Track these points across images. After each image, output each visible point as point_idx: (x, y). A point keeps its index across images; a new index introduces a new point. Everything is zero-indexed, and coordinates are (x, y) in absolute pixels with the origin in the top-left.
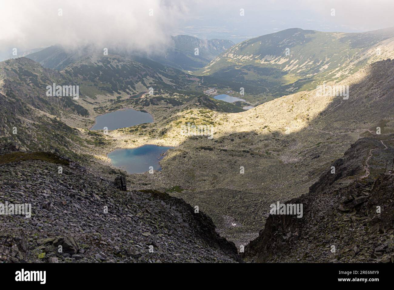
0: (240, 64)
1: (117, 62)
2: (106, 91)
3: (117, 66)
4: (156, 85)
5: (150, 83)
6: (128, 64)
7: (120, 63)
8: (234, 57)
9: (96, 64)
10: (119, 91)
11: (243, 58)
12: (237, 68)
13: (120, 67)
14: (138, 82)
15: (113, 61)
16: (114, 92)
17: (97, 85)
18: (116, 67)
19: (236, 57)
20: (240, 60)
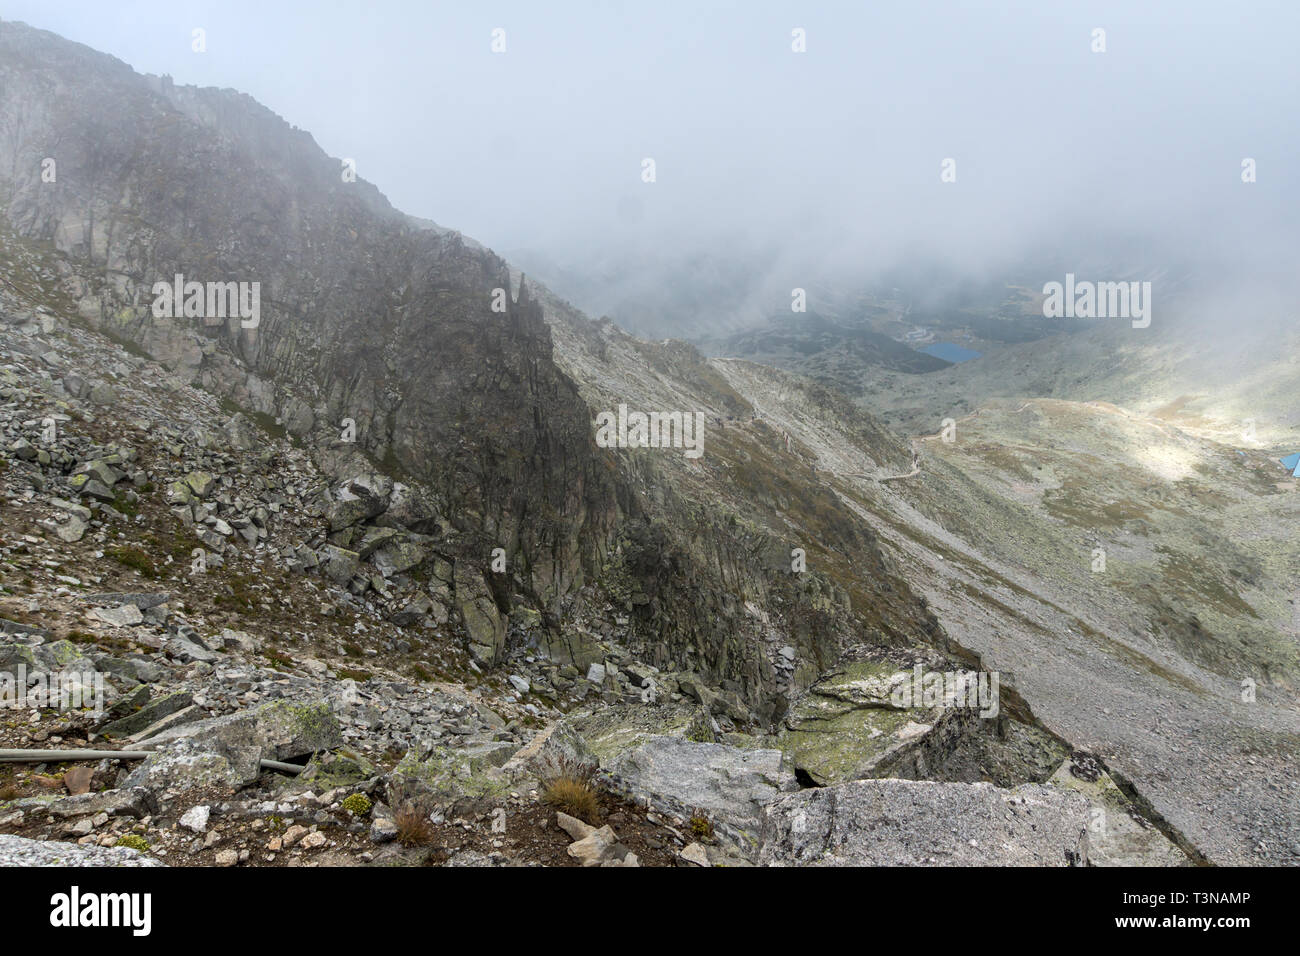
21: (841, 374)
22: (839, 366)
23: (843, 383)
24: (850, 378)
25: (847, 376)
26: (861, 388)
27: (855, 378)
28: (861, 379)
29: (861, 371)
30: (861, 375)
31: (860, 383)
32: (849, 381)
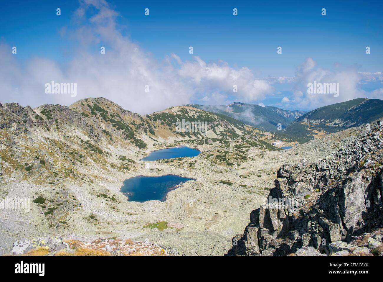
0: (312, 126)
1: (195, 113)
2: (179, 134)
3: (194, 116)
4: (225, 133)
5: (220, 132)
6: (204, 114)
7: (197, 114)
8: (307, 121)
9: (176, 113)
10: (190, 135)
11: (315, 122)
12: (309, 129)
13: (196, 117)
14: (210, 130)
15: (191, 112)
16: (185, 135)
17: (172, 129)
18: (192, 116)
19: (309, 121)
20: (312, 123)
21: (236, 150)
22: (236, 146)
23: (237, 154)
24: (241, 152)
25: (239, 151)
26: (246, 157)
27: (244, 152)
28: (246, 153)
29: (247, 149)
30: (247, 151)
31: (246, 154)
32: (240, 154)
